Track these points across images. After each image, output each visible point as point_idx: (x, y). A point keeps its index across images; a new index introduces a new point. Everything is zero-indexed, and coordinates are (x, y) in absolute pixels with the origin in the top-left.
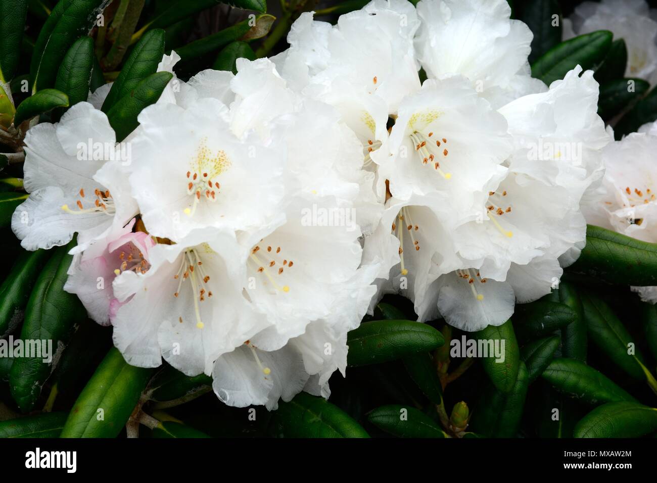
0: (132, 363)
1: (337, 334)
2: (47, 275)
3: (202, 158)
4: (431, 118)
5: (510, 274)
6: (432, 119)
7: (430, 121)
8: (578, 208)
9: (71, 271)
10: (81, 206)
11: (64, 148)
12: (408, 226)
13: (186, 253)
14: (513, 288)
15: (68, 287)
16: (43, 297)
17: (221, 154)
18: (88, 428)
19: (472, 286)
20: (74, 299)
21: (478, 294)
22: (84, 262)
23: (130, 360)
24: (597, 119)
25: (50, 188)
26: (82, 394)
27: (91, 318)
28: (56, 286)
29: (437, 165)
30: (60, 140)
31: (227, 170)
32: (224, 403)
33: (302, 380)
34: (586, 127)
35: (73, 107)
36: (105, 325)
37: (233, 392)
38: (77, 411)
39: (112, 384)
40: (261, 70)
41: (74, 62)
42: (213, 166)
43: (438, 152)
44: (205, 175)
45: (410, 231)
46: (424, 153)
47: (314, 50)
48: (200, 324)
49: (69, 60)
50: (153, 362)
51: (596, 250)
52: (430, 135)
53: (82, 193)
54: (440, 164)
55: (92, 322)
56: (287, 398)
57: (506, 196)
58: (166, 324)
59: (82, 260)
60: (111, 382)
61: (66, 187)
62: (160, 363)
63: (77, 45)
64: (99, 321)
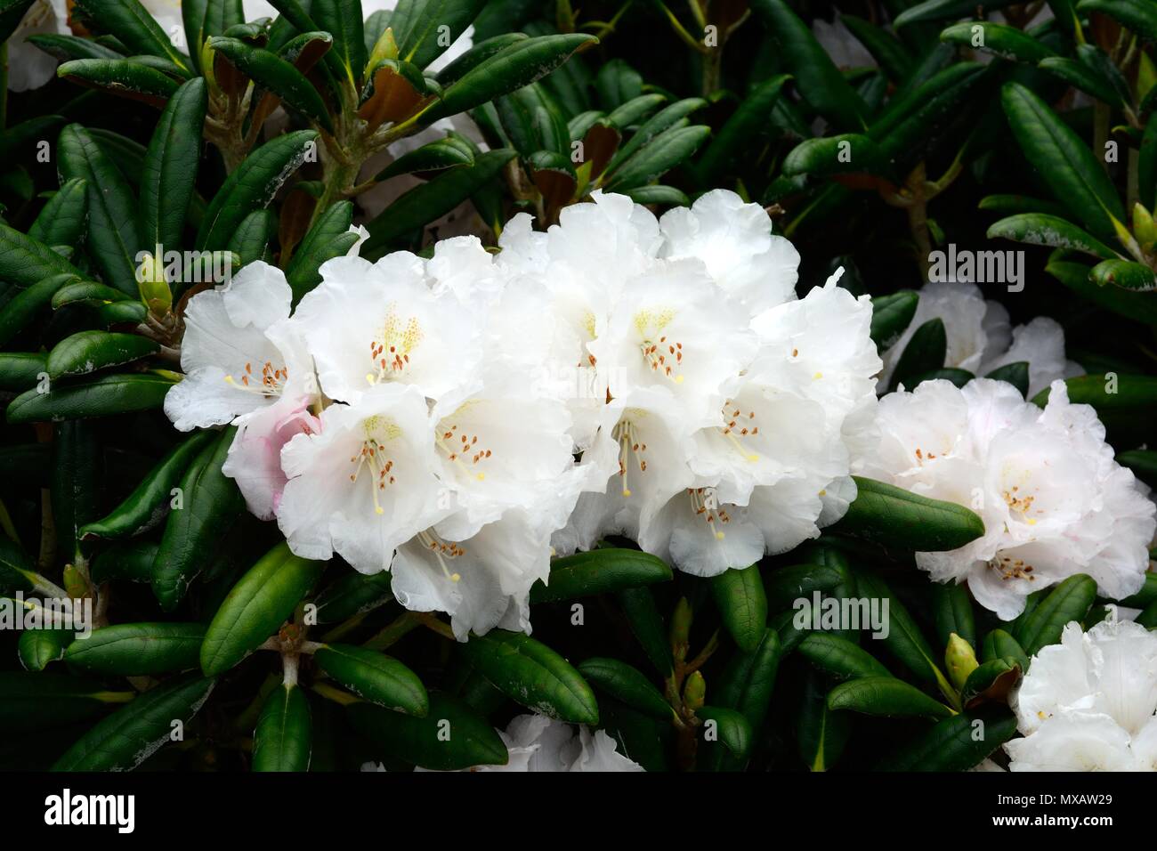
0: (297, 554)
1: (540, 538)
2: (201, 461)
3: (389, 330)
4: (664, 320)
5: (753, 498)
6: (664, 323)
7: (663, 325)
8: (839, 435)
9: (233, 449)
10: (246, 383)
11: (231, 317)
12: (633, 445)
13: (366, 443)
14: (764, 532)
15: (228, 469)
16: (196, 479)
17: (412, 324)
18: (244, 612)
19: (712, 523)
20: (232, 484)
21: (717, 531)
22: (247, 439)
23: (295, 550)
24: (869, 343)
25: (211, 368)
26: (240, 581)
27: (251, 510)
28: (212, 470)
29: (669, 369)
30: (227, 308)
31: (418, 345)
32: (404, 607)
33: (498, 611)
34: (857, 353)
35: (245, 268)
36: (265, 519)
37: (416, 595)
38: (231, 597)
39: (273, 574)
40: (464, 249)
41: (246, 234)
42: (402, 343)
43: (671, 359)
44: (393, 350)
45: (637, 452)
46: (654, 358)
47: (530, 259)
48: (379, 510)
49: (241, 232)
50: (323, 553)
51: (870, 503)
52: (663, 340)
53: (248, 367)
54: (672, 368)
55: (251, 517)
56: (480, 632)
57: (754, 418)
58: (338, 515)
59: (246, 437)
60: (271, 573)
61: (229, 369)
62: (331, 556)
63: (251, 217)
64: (258, 515)
